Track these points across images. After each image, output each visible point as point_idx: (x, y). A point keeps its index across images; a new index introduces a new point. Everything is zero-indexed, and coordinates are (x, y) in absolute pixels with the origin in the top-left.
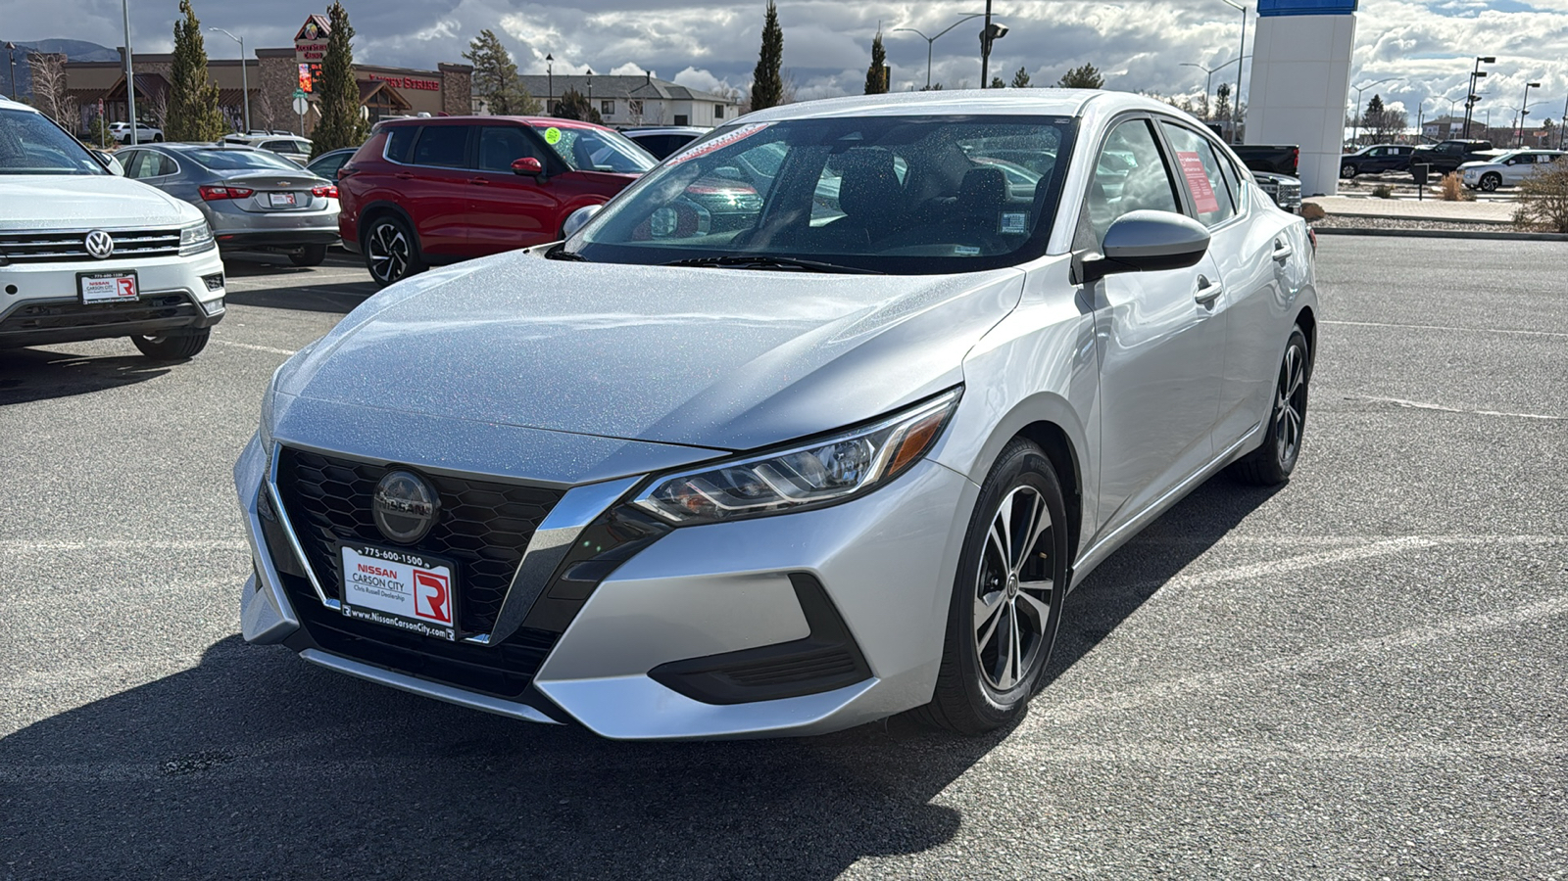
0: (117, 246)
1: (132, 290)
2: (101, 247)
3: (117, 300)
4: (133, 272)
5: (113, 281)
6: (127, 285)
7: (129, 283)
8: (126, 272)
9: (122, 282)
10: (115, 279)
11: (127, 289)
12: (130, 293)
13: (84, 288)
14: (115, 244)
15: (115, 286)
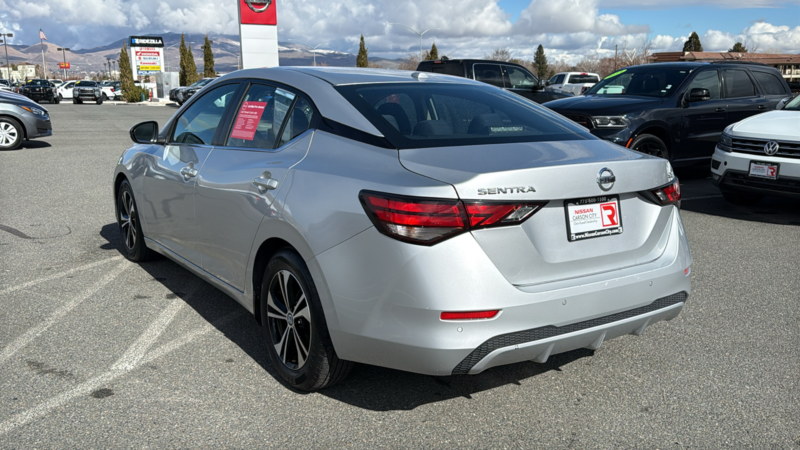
0: (780, 150)
1: (774, 174)
2: (771, 149)
3: (765, 177)
4: (778, 164)
5: (766, 167)
6: (772, 171)
7: (774, 170)
8: (773, 164)
9: (770, 169)
10: (767, 166)
11: (772, 173)
12: (773, 175)
13: (751, 168)
14: (779, 149)
15: (766, 170)
